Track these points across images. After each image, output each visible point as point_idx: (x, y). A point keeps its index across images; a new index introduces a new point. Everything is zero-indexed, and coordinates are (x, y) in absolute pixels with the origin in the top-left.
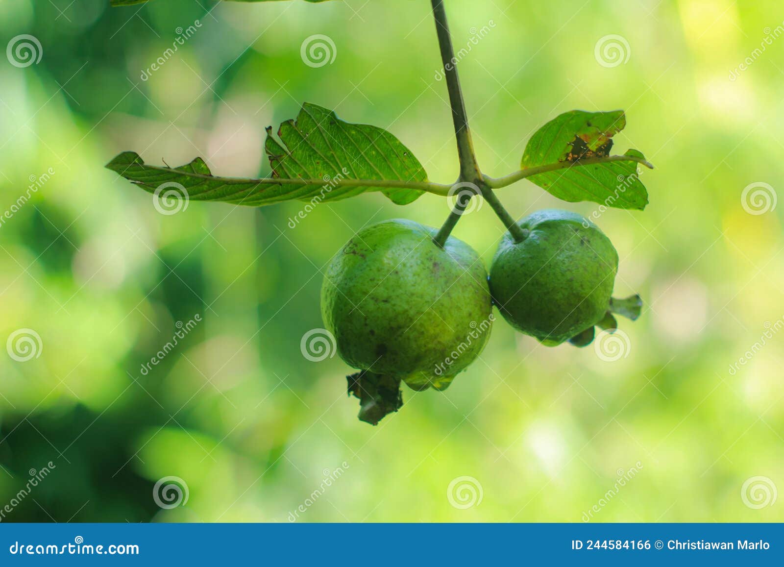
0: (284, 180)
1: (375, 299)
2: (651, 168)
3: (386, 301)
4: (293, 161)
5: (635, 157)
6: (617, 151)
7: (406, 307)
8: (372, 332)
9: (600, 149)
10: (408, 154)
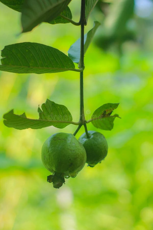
0: (42, 120)
1: (71, 150)
2: (120, 118)
3: (74, 151)
4: (44, 115)
5: (116, 116)
6: (112, 114)
7: (78, 152)
8: (70, 160)
9: (108, 114)
10: (70, 114)
